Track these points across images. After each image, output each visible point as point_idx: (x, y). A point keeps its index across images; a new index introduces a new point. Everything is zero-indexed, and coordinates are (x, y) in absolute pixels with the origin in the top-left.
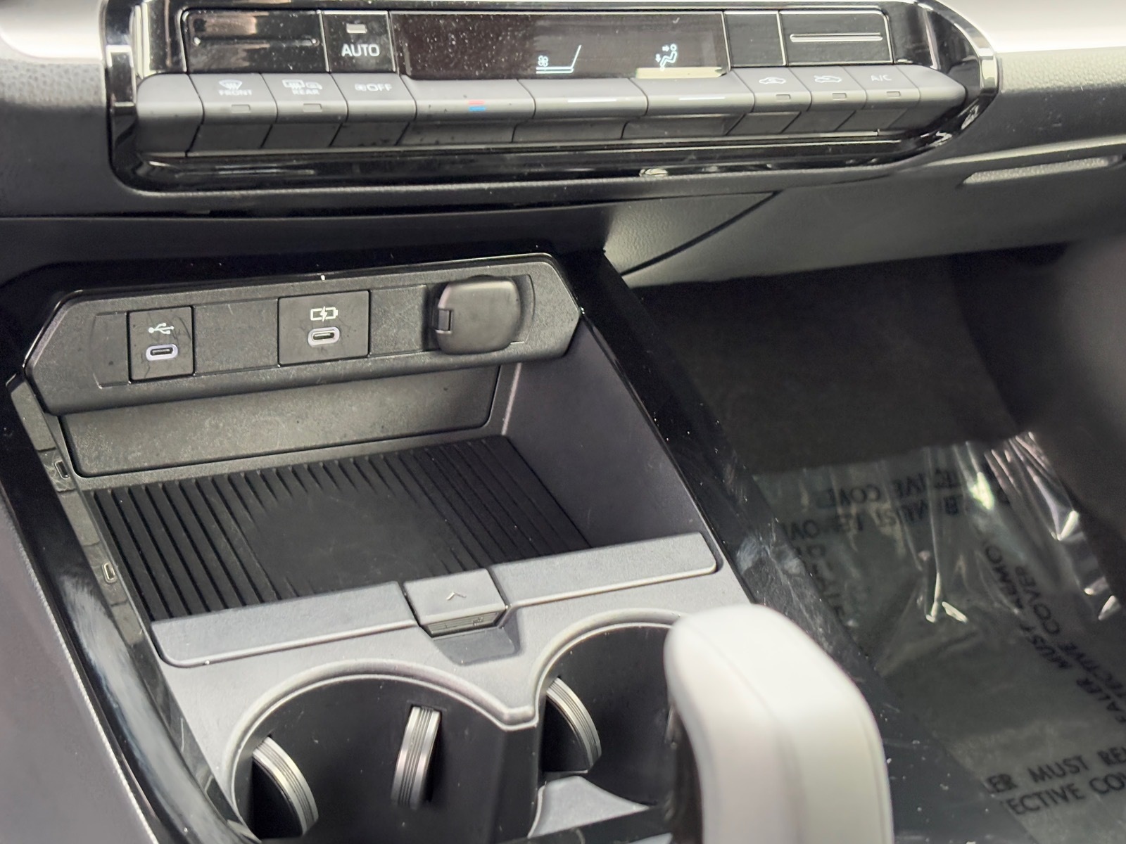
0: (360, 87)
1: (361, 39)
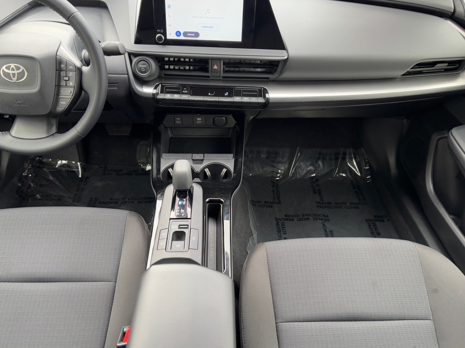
0: (183, 96)
1: (185, 90)
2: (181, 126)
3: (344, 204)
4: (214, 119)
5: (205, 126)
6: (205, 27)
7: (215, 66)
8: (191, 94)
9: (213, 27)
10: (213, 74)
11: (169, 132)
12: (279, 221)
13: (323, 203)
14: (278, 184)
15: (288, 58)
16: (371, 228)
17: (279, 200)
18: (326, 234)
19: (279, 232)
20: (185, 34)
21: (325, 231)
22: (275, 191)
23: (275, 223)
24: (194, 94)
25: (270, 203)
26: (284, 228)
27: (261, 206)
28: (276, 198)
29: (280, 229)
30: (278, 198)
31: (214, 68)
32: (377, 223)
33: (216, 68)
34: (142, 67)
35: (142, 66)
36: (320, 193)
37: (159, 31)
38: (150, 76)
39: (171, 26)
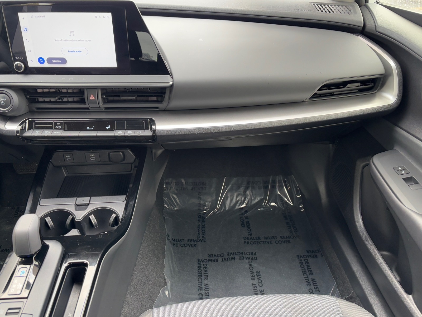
0: (55, 132)
1: (58, 125)
2: (72, 164)
3: (274, 239)
4: (109, 155)
5: (100, 163)
6: (72, 52)
7: (92, 96)
8: (66, 129)
9: (81, 52)
10: (91, 106)
11: (64, 172)
12: (201, 263)
13: (251, 238)
14: (205, 218)
15: (173, 84)
16: (302, 266)
17: (204, 237)
18: (253, 276)
19: (200, 277)
20: (50, 60)
21: (251, 273)
22: (201, 226)
23: (196, 265)
25: (194, 241)
26: (207, 271)
27: (183, 245)
28: (201, 235)
29: (201, 274)
30: (203, 234)
31: (91, 98)
32: (310, 260)
33: (93, 98)
34: (2, 101)
36: (248, 227)
38: (12, 110)
39: (31, 52)
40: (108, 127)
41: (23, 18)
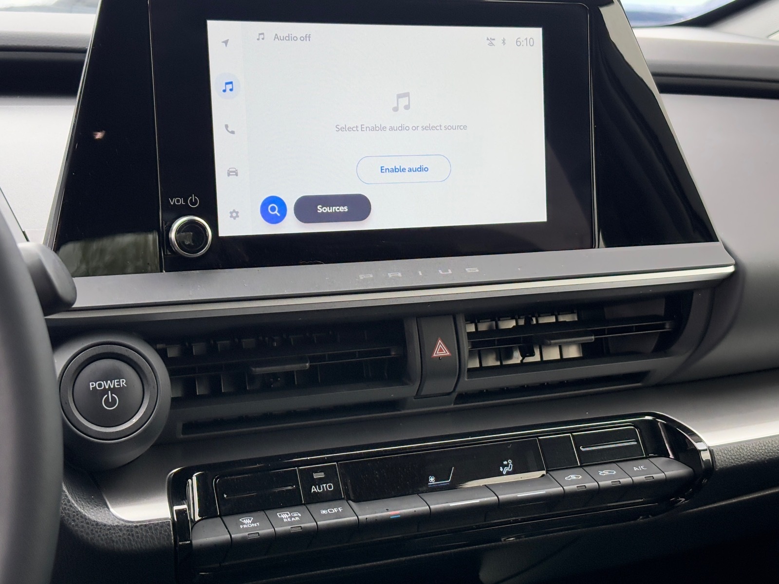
0: (323, 512)
1: (320, 481)
6: (395, 170)
7: (440, 344)
8: (352, 496)
9: (426, 170)
10: (430, 387)
15: (736, 270)
20: (307, 207)
24: (361, 496)
31: (437, 353)
33: (446, 353)
34: (105, 391)
35: (106, 385)
37: (182, 201)
38: (144, 434)
39: (237, 175)
40: (507, 465)
41: (226, 42)
